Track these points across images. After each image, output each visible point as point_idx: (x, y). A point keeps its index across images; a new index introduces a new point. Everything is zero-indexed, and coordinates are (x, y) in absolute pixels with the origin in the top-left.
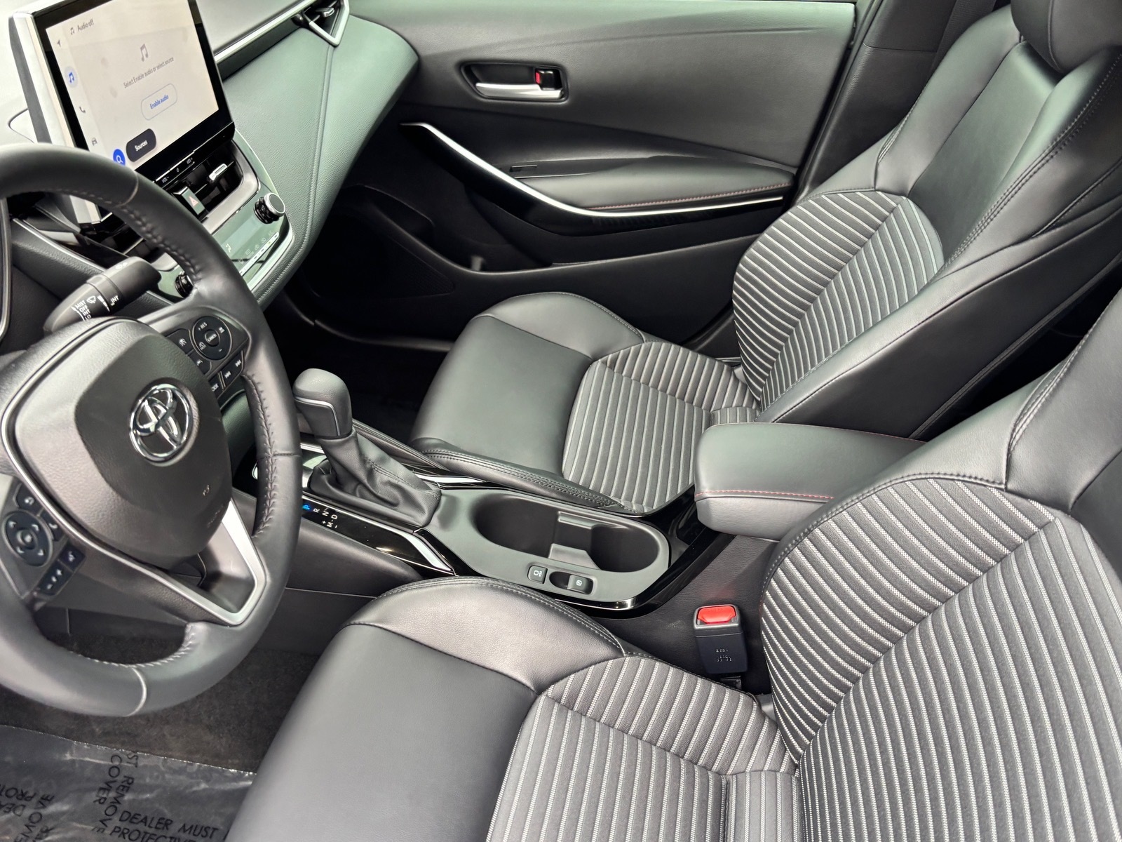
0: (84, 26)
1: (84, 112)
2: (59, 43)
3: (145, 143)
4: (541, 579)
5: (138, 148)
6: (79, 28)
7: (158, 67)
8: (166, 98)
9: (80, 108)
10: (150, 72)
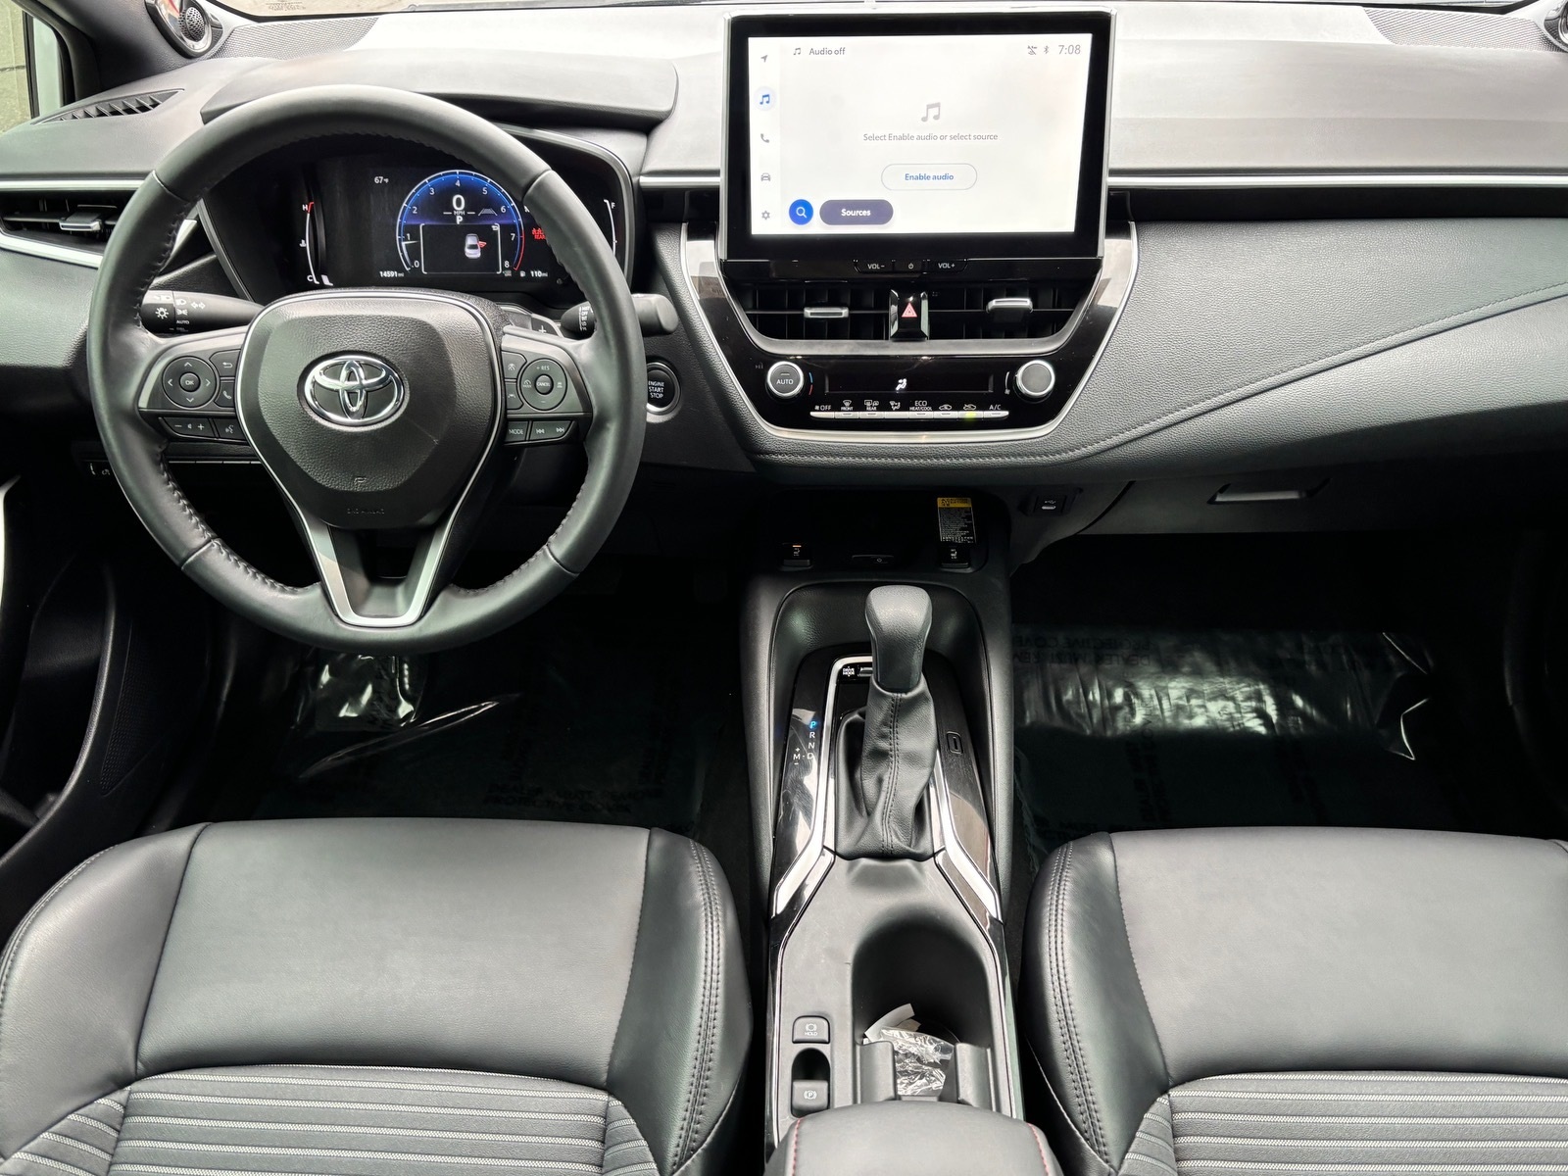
0: (822, 52)
1: (767, 141)
2: (765, 58)
3: (869, 213)
4: (796, 1038)
5: (845, 213)
6: (812, 52)
7: (953, 138)
8: (945, 177)
9: (762, 136)
10: (929, 137)
